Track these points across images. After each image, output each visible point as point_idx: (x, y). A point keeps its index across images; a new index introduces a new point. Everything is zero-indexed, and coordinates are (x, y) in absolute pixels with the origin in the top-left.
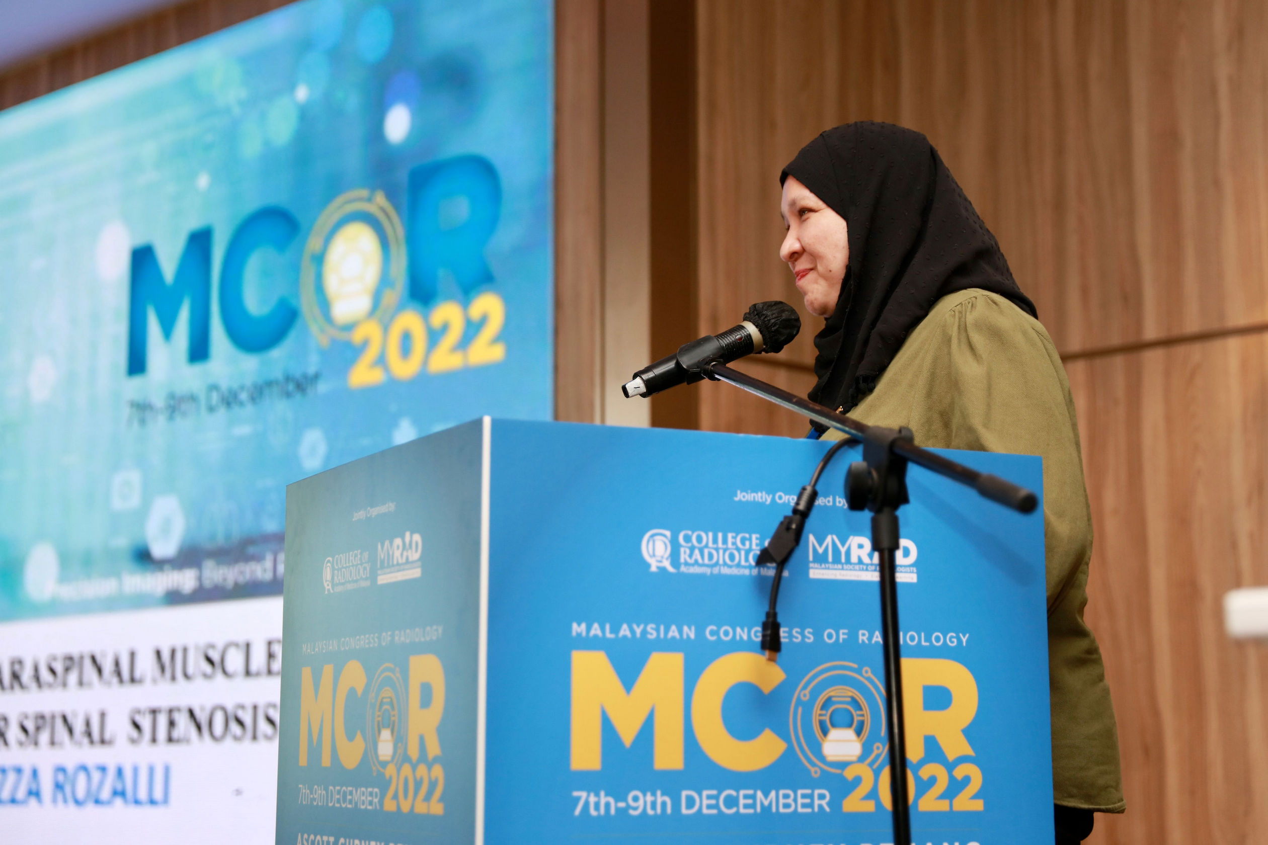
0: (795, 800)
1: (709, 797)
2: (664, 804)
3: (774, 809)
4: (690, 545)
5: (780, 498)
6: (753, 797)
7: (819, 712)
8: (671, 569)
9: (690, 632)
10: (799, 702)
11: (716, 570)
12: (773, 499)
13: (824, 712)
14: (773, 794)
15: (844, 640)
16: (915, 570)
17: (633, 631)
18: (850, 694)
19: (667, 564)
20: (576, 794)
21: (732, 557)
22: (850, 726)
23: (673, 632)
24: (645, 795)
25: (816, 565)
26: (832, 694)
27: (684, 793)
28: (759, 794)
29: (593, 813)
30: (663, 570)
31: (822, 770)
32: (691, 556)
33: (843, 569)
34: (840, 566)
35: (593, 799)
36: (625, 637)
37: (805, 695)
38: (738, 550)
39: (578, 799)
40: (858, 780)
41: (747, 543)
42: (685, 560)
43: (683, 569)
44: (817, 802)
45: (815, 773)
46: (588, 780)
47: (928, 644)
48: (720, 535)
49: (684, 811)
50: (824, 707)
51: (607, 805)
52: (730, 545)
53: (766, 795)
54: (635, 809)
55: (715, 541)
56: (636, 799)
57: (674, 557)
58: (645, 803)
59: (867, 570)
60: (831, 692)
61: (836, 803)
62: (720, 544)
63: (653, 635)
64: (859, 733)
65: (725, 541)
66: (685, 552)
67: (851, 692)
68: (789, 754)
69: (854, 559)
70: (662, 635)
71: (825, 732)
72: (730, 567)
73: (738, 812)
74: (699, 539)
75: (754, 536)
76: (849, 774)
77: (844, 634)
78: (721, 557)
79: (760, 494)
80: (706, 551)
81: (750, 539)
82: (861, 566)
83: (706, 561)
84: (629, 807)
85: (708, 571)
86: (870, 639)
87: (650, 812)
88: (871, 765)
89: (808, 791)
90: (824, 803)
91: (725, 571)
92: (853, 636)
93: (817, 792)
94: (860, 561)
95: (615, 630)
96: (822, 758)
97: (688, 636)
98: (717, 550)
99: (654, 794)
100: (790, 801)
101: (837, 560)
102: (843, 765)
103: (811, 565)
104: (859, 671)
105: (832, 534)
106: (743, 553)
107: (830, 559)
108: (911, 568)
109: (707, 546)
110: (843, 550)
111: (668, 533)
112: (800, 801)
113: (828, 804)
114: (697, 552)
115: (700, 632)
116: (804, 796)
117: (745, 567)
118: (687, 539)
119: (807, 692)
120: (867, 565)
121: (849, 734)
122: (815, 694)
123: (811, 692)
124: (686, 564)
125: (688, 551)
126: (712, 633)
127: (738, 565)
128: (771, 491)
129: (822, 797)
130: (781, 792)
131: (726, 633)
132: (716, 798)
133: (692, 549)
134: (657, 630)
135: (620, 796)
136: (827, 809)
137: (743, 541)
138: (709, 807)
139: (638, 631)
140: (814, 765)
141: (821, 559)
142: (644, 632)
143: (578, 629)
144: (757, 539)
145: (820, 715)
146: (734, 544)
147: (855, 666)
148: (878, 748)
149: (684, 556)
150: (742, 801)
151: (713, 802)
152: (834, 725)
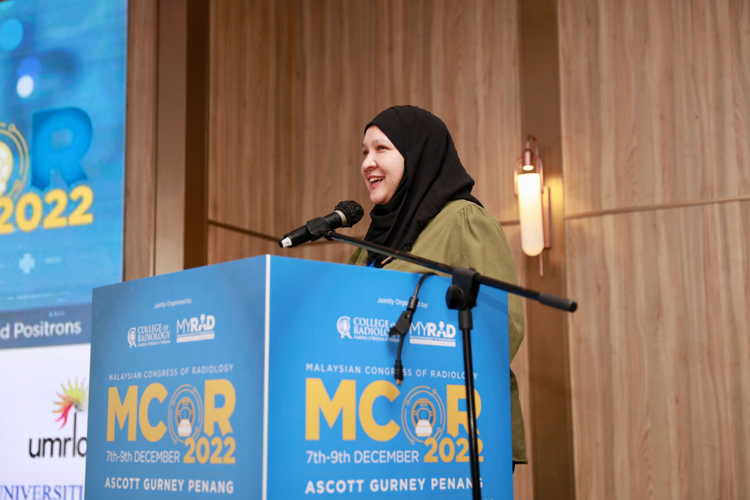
0: (404, 456)
1: (367, 454)
2: (347, 458)
3: (395, 461)
4: (358, 325)
5: (398, 302)
6: (385, 454)
7: (414, 411)
8: (350, 337)
9: (358, 370)
10: (405, 406)
11: (370, 338)
12: (395, 303)
13: (416, 411)
14: (394, 453)
15: (425, 375)
16: (454, 340)
17: (333, 369)
18: (427, 402)
19: (348, 334)
20: (308, 452)
21: (377, 332)
22: (427, 418)
23: (351, 370)
24: (338, 453)
25: (413, 337)
26: (420, 402)
27: (356, 452)
28: (388, 453)
29: (316, 462)
30: (346, 337)
31: (416, 442)
32: (359, 330)
33: (424, 339)
34: (423, 338)
35: (315, 455)
36: (330, 372)
37: (408, 403)
38: (379, 328)
39: (309, 455)
40: (430, 446)
41: (383, 325)
42: (356, 332)
43: (355, 337)
44: (413, 457)
45: (412, 442)
46: (314, 445)
47: (460, 378)
48: (371, 320)
49: (356, 461)
50: (416, 409)
51: (322, 458)
52: (376, 325)
53: (391, 453)
54: (334, 460)
55: (369, 323)
56: (334, 455)
57: (352, 330)
58: (339, 457)
59: (434, 340)
60: (419, 401)
61: (421, 458)
62: (372, 325)
63: (342, 371)
64: (431, 422)
65: (374, 323)
66: (356, 329)
67: (428, 401)
68: (401, 433)
69: (429, 334)
70: (346, 371)
71: (417, 422)
72: (376, 336)
73: (379, 462)
74: (362, 322)
75: (386, 321)
76: (427, 443)
77: (425, 372)
78: (372, 331)
79: (389, 300)
80: (365, 328)
81: (384, 323)
82: (432, 338)
83: (366, 333)
84: (331, 459)
85: (365, 338)
86: (436, 374)
87: (341, 462)
88: (436, 439)
89: (409, 452)
90: (416, 457)
91: (374, 339)
92: (428, 373)
93: (413, 452)
94: (432, 336)
95: (325, 368)
96: (415, 434)
97: (358, 372)
98: (370, 327)
99: (342, 453)
100: (401, 456)
101: (422, 334)
102: (424, 438)
103: (411, 337)
104: (431, 391)
105: (420, 321)
106: (381, 329)
107: (419, 334)
108: (453, 339)
109: (365, 326)
110: (424, 329)
111: (349, 318)
112: (406, 456)
113: (418, 458)
114: (361, 328)
115: (363, 370)
116: (408, 454)
117: (382, 337)
118: (357, 322)
119: (409, 401)
120: (435, 337)
121: (426, 423)
122: (412, 402)
123: (411, 402)
124: (357, 335)
125: (358, 328)
126: (369, 370)
127: (379, 336)
128: (394, 299)
129: (415, 454)
130: (398, 452)
131: (374, 371)
132: (369, 454)
133: (359, 327)
134: (344, 368)
135: (328, 454)
136: (417, 461)
137: (382, 323)
138: (367, 459)
139: (336, 368)
140: (412, 438)
141: (415, 334)
142: (338, 369)
143: (309, 366)
144: (388, 322)
145: (415, 413)
146: (378, 325)
147: (429, 388)
148: (439, 430)
149: (356, 331)
150: (381, 457)
151: (368, 457)
152: (420, 418)
